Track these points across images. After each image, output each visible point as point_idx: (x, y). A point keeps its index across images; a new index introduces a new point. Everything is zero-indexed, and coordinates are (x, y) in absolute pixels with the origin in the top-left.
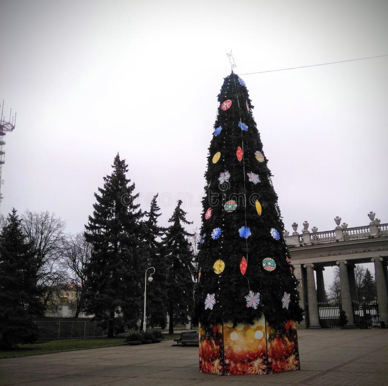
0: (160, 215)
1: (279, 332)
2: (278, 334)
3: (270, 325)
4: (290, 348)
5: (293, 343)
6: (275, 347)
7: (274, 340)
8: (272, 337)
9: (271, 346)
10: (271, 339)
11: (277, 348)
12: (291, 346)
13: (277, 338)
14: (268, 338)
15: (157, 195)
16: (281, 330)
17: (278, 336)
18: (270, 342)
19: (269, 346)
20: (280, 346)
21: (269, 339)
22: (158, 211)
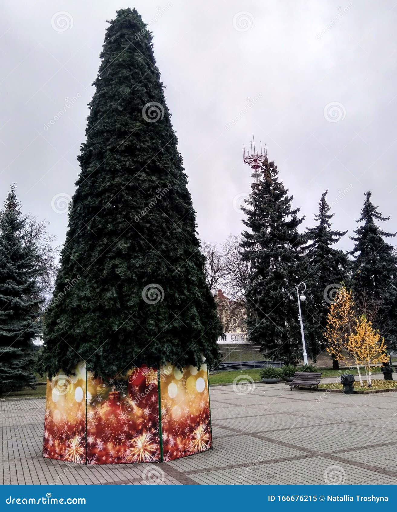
0: (332, 215)
1: (116, 390)
2: (114, 394)
3: (95, 377)
4: (141, 420)
5: (147, 411)
6: (103, 417)
7: (103, 404)
8: (99, 399)
9: (95, 414)
10: (95, 402)
11: (108, 419)
12: (143, 416)
13: (110, 401)
14: (89, 401)
15: (326, 193)
16: (121, 387)
17: (112, 397)
18: (94, 408)
19: (91, 414)
20: (116, 415)
21: (91, 404)
22: (328, 212)
